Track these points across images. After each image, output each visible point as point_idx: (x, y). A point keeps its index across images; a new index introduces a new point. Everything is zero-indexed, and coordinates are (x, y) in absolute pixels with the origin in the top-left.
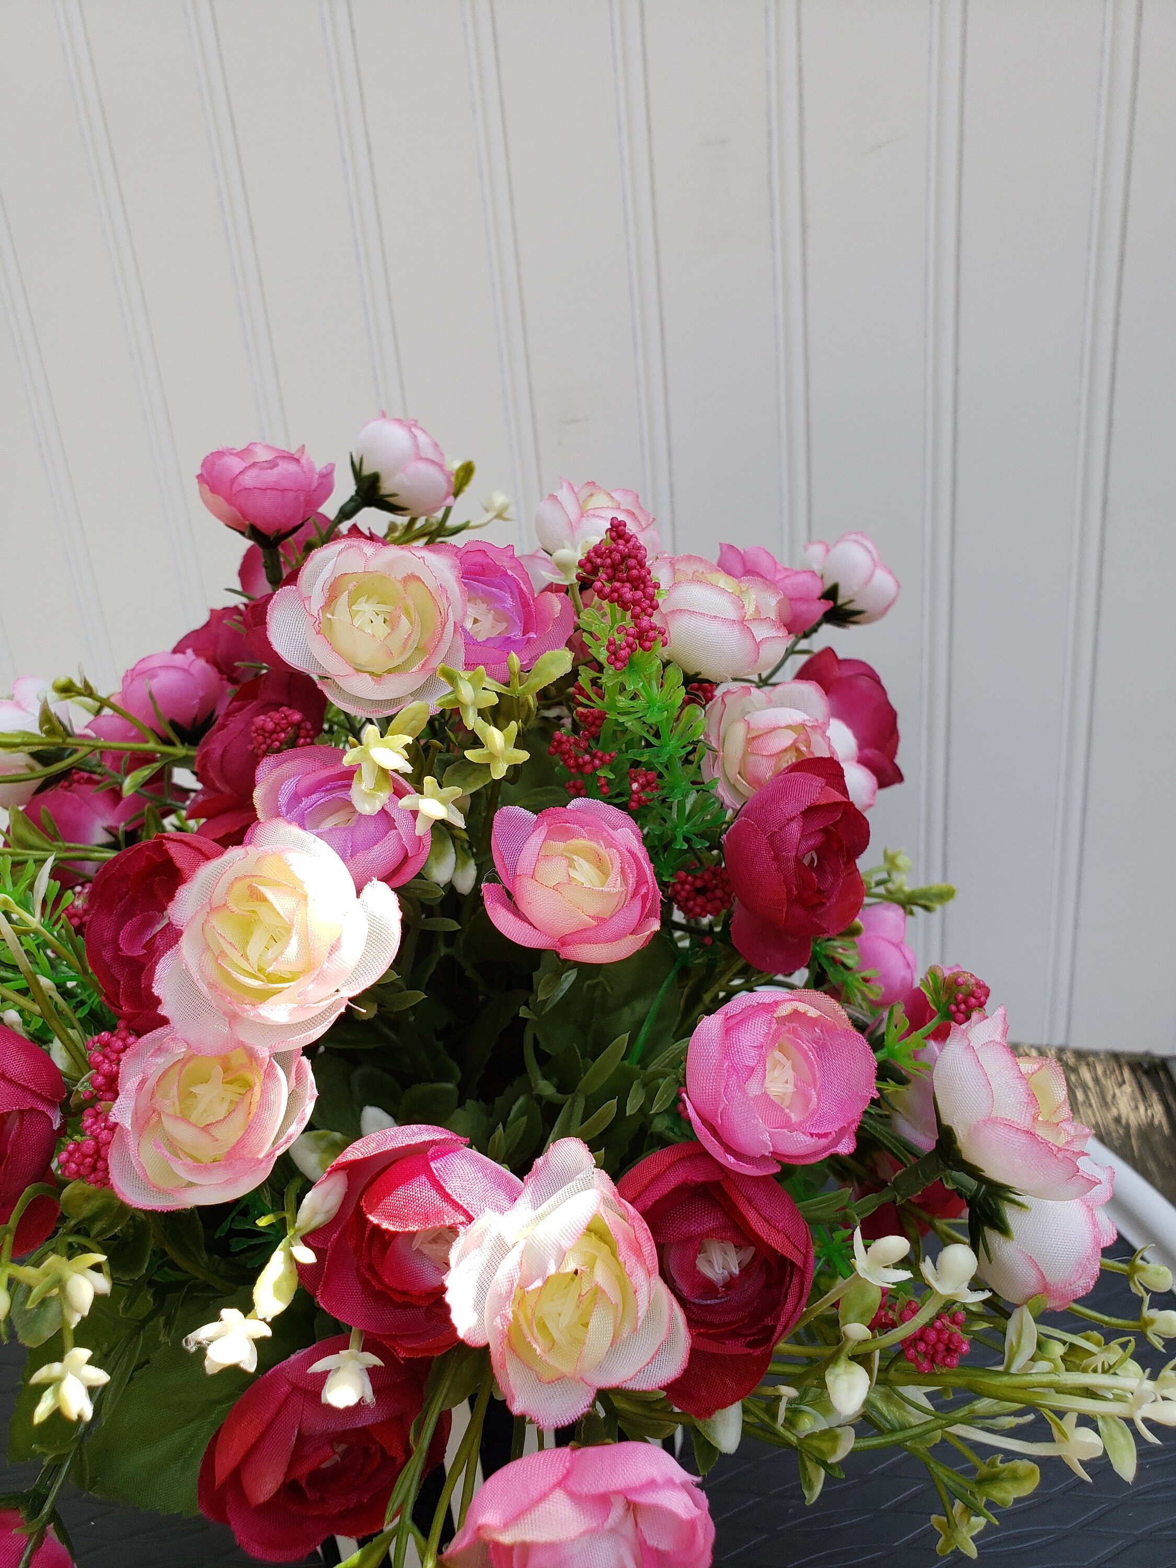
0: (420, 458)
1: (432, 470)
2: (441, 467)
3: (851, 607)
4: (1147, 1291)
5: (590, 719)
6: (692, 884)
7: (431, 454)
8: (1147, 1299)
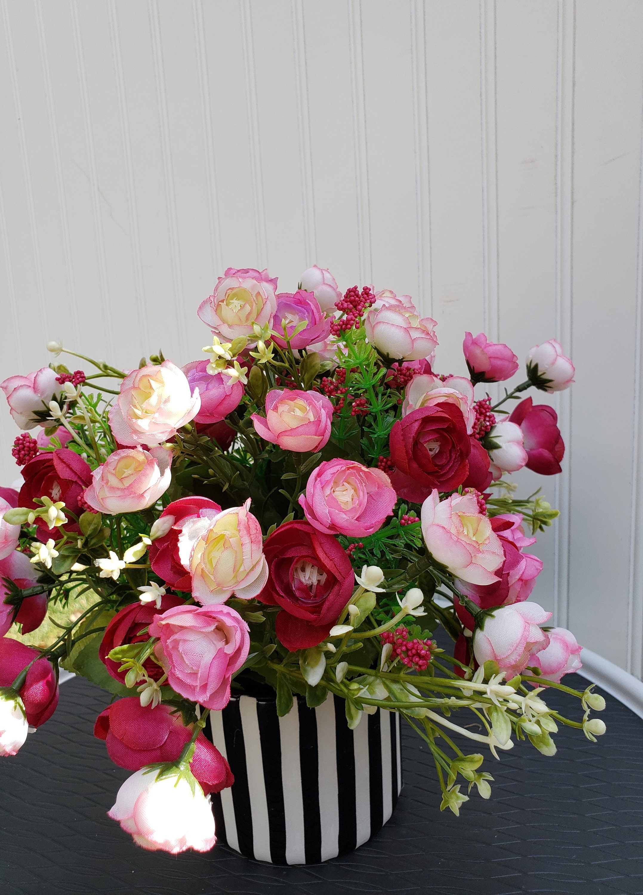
0: (324, 284)
1: (329, 289)
2: (334, 290)
3: (544, 377)
4: (589, 707)
5: (341, 374)
6: (386, 463)
7: (330, 282)
8: (588, 712)
